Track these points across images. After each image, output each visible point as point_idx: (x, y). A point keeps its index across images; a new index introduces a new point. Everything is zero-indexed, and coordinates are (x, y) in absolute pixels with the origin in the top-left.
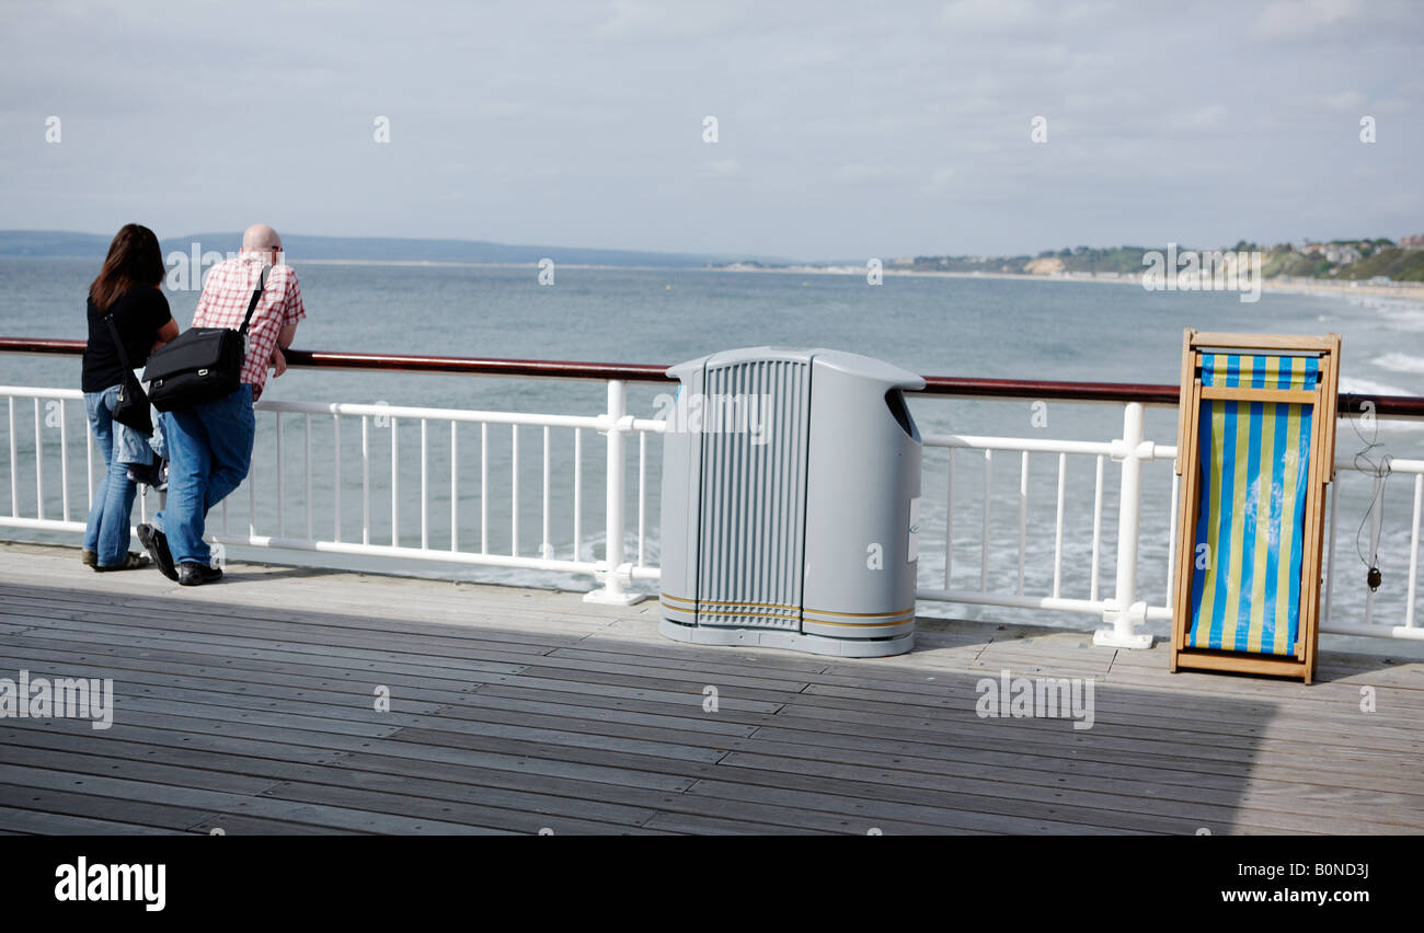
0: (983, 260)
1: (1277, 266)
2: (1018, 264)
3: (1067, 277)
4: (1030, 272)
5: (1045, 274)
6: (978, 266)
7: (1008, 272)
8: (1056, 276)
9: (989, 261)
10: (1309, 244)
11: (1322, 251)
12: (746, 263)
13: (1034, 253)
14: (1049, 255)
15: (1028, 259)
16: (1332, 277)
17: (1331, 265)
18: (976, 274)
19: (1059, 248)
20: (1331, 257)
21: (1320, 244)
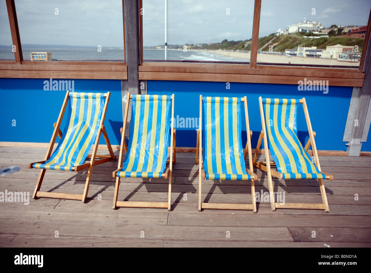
0: (149, 47)
1: (191, 47)
2: (155, 47)
3: (162, 49)
4: (156, 49)
5: (159, 49)
6: (148, 48)
7: (153, 49)
8: (160, 49)
9: (150, 47)
10: (196, 44)
11: (197, 45)
12: (112, 48)
13: (157, 46)
14: (159, 46)
15: (156, 47)
16: (199, 49)
17: (199, 47)
18: (148, 49)
19: (160, 45)
20: (199, 46)
21: (197, 44)
